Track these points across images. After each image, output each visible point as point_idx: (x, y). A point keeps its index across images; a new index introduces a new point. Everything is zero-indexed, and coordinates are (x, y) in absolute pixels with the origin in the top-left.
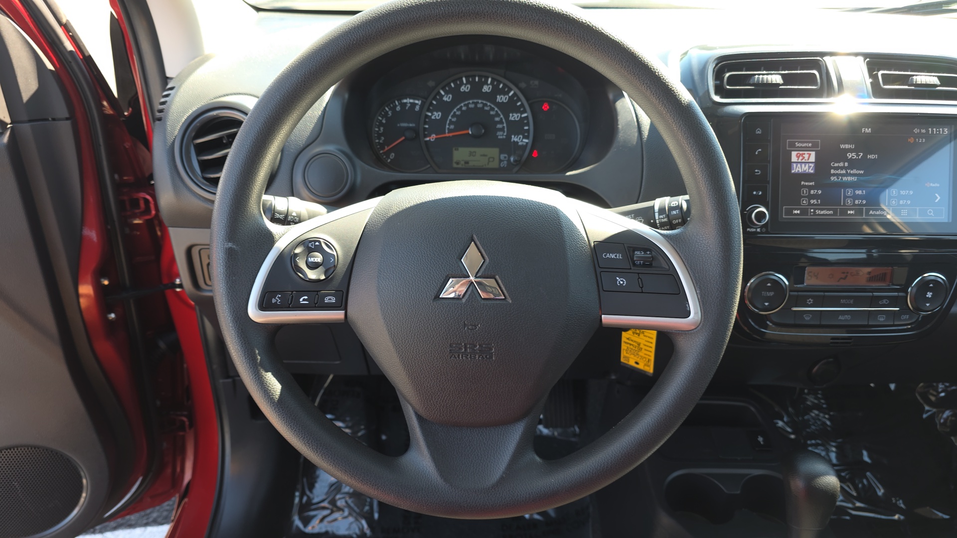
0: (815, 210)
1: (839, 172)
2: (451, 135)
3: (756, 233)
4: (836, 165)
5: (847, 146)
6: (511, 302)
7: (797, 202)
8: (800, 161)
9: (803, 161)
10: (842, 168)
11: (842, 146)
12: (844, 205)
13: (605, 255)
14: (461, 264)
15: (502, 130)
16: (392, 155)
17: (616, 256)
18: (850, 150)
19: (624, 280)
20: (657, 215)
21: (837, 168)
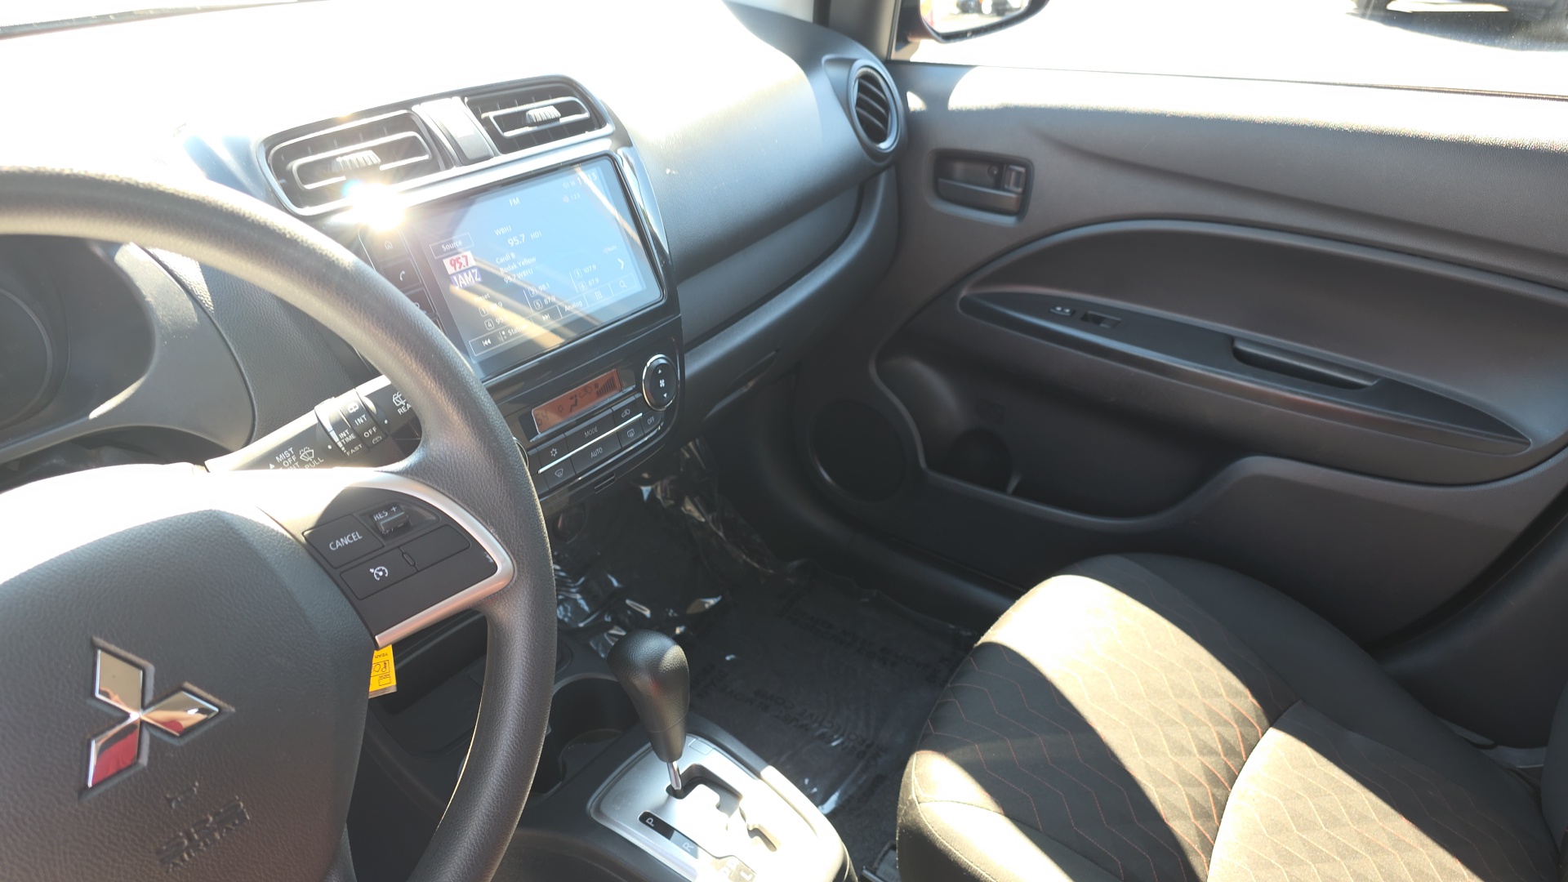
0: (506, 330)
1: (510, 269)
4: (503, 261)
5: (503, 230)
6: (233, 710)
7: (482, 331)
8: (458, 270)
9: (463, 268)
10: (511, 262)
11: (498, 232)
13: (334, 546)
14: (99, 706)
17: (351, 538)
18: (510, 235)
19: (383, 568)
20: (333, 434)
21: (505, 265)
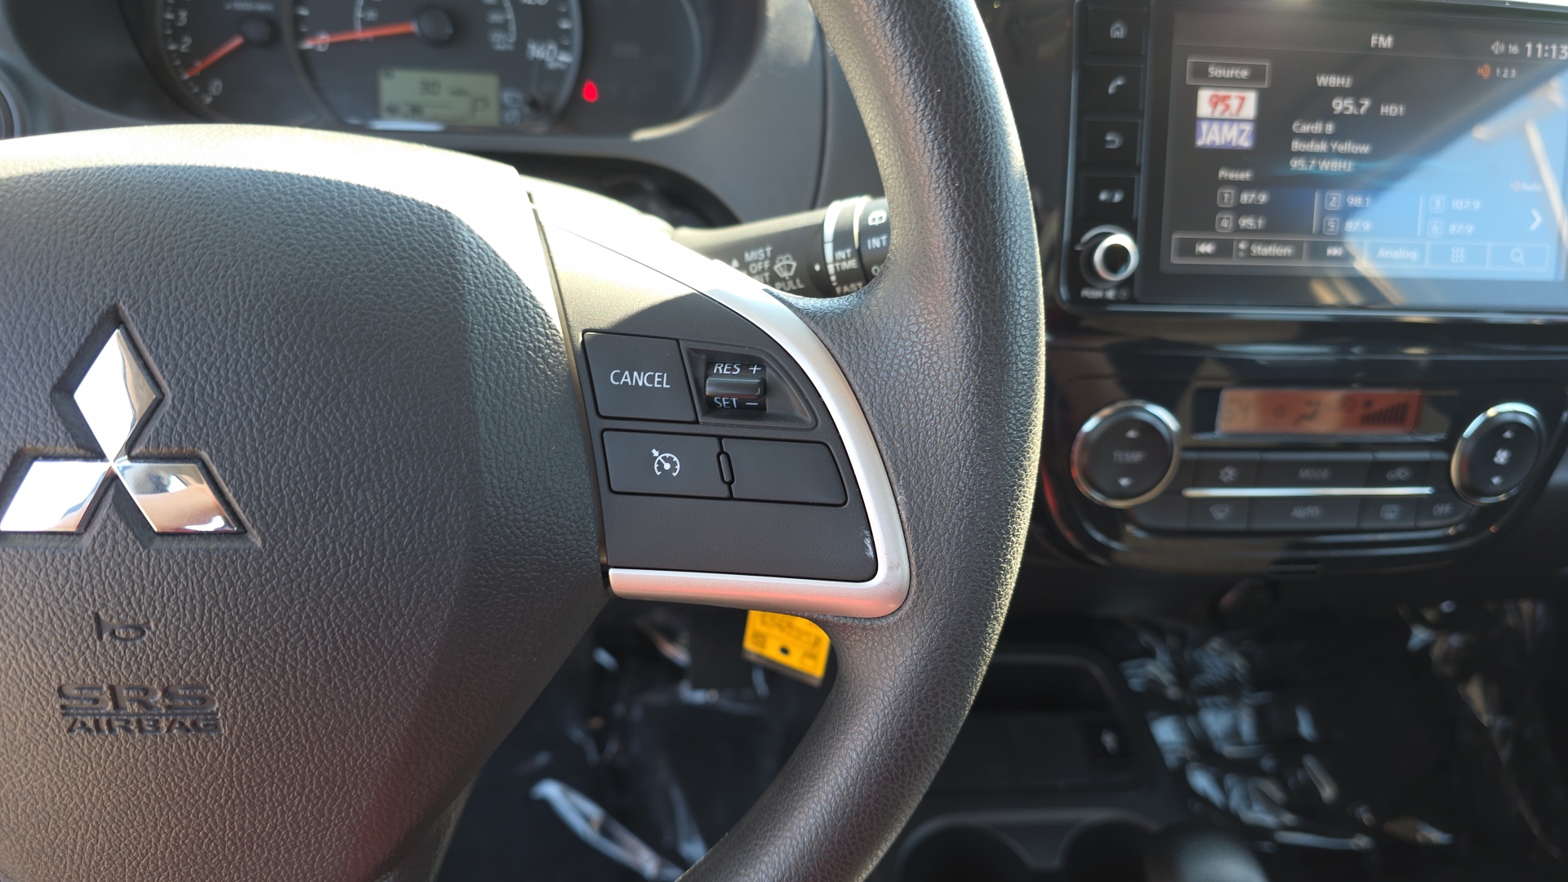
0: (1251, 242)
1: (1312, 146)
2: (370, 34)
3: (1103, 302)
4: (1306, 128)
5: (1334, 81)
6: (259, 543)
7: (1205, 223)
8: (1217, 114)
9: (1227, 115)
10: (1319, 137)
11: (1323, 80)
12: (1320, 233)
13: (618, 377)
15: (503, 27)
16: (216, 86)
17: (651, 379)
18: (1342, 92)
19: (675, 459)
20: (829, 249)
21: (1307, 137)
